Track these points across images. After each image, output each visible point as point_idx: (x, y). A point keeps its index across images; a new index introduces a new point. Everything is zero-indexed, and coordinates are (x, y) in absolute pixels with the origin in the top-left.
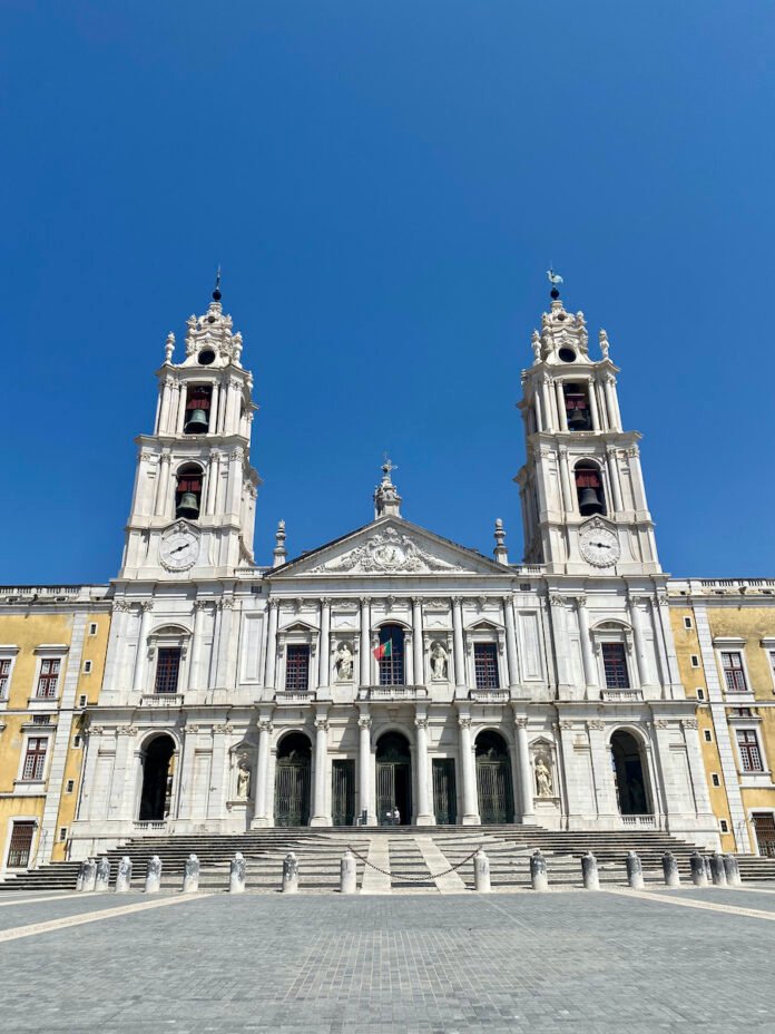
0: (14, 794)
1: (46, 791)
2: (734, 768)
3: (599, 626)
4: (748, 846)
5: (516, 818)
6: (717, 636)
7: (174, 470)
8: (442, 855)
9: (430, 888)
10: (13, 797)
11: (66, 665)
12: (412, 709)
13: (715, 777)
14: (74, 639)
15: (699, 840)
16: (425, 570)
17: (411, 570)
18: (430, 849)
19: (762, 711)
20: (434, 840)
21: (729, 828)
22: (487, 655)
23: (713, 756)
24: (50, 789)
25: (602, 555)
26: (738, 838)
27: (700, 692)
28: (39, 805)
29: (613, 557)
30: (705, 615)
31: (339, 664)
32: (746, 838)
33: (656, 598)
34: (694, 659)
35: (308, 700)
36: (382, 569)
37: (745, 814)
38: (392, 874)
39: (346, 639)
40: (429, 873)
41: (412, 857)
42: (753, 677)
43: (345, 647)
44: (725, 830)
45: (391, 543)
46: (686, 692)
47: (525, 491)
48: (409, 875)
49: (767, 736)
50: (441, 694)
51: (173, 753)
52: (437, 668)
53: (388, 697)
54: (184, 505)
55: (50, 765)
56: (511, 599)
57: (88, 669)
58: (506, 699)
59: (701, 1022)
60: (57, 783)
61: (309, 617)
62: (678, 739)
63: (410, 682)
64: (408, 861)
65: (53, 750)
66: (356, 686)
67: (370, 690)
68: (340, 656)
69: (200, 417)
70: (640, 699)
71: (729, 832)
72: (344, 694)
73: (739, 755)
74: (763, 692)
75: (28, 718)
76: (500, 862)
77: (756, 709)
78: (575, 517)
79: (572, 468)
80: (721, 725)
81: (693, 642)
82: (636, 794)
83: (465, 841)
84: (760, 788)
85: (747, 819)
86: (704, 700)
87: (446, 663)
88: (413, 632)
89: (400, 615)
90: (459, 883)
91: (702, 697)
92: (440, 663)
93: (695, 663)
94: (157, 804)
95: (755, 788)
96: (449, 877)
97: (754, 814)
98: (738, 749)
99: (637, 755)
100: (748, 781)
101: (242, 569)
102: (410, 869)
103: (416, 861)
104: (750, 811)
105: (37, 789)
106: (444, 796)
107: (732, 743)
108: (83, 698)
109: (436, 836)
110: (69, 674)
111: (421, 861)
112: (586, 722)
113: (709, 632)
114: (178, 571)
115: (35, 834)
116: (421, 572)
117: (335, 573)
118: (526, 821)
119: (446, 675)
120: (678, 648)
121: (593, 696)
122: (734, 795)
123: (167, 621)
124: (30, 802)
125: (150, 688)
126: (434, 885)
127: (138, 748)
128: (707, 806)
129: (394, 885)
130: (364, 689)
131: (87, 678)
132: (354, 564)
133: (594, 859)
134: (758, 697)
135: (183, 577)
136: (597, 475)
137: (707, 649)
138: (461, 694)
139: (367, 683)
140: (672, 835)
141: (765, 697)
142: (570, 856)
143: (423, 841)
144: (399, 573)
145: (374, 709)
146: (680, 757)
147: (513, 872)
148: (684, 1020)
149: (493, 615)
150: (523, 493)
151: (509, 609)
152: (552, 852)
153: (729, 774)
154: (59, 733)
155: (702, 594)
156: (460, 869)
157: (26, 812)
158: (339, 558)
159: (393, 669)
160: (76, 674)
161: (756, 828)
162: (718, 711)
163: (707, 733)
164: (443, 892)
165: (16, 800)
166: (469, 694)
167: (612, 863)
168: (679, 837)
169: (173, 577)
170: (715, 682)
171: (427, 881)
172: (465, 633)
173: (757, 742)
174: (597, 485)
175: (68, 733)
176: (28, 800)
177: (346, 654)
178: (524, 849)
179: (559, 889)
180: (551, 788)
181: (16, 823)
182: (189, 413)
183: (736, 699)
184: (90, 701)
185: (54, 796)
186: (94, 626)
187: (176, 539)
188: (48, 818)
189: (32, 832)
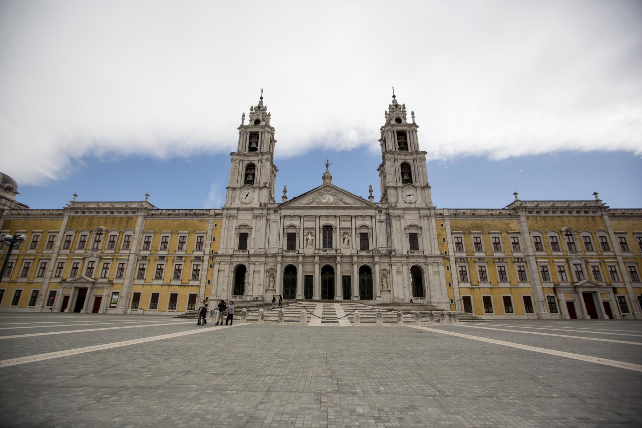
0: (190, 284)
1: (200, 284)
2: (457, 280)
3: (408, 227)
4: (460, 308)
5: (374, 298)
6: (453, 231)
7: (245, 165)
8: (343, 311)
9: (336, 324)
10: (189, 286)
11: (206, 238)
12: (335, 257)
13: (450, 283)
14: (209, 229)
15: (442, 306)
16: (341, 205)
17: (336, 205)
18: (339, 309)
19: (469, 259)
20: (341, 305)
21: (453, 302)
22: (364, 238)
23: (449, 276)
24: (202, 283)
25: (409, 199)
26: (457, 305)
27: (446, 252)
28: (198, 289)
29: (415, 200)
30: (449, 223)
31: (307, 240)
32: (460, 305)
33: (430, 216)
34: (444, 239)
35: (295, 254)
36: (324, 204)
37: (460, 297)
38: (322, 318)
39: (310, 231)
40: (337, 318)
41: (332, 311)
42: (466, 246)
43: (310, 234)
44: (452, 302)
45: (328, 194)
46: (440, 252)
47: (381, 174)
48: (329, 318)
49: (470, 268)
50: (347, 252)
51: (246, 272)
52: (345, 242)
53: (326, 253)
54: (248, 179)
55: (201, 275)
56: (375, 217)
57: (214, 240)
58: (371, 254)
59: (448, 396)
60: (204, 281)
61: (296, 222)
62: (436, 269)
63: (334, 247)
64: (330, 313)
65: (202, 269)
66: (314, 249)
67: (319, 250)
68: (307, 237)
69: (254, 145)
70: (422, 254)
71: (454, 303)
72: (309, 251)
73: (459, 275)
74: (469, 252)
75: (193, 257)
76: (366, 314)
77: (467, 258)
78: (400, 184)
79: (399, 165)
80: (453, 264)
81: (444, 233)
82: (419, 290)
83: (353, 306)
84: (466, 288)
85: (460, 299)
86: (447, 255)
87: (348, 240)
88: (336, 229)
89: (332, 222)
90: (348, 322)
91: (446, 254)
92: (346, 240)
93: (444, 241)
94: (241, 290)
95: (464, 288)
96: (344, 319)
97: (463, 297)
98: (459, 273)
99: (421, 275)
100: (462, 285)
101: (270, 204)
102: (330, 316)
103: (333, 313)
104: (462, 296)
105: (197, 283)
106: (347, 289)
107: (457, 271)
108: (213, 251)
109: (342, 304)
110: (207, 242)
111: (335, 313)
112: (401, 262)
113: (450, 229)
114: (246, 204)
115: (197, 299)
116: (339, 206)
117: (306, 206)
118: (378, 299)
119: (348, 245)
120: (438, 235)
121: (405, 253)
122: (456, 290)
123: (242, 223)
124: (195, 288)
125: (236, 248)
126: (338, 322)
127: (233, 269)
128: (445, 294)
129: (322, 322)
130: (317, 249)
131: (214, 244)
132: (313, 202)
133: (402, 313)
134: (468, 254)
135: (248, 206)
136: (409, 168)
137: (449, 235)
138: (354, 252)
139: (317, 247)
140: (433, 304)
141: (470, 254)
142: (393, 312)
143: (337, 306)
144: (331, 205)
145: (321, 257)
146: (437, 276)
147: (370, 318)
148: (440, 394)
149: (368, 223)
150: (380, 175)
151: (374, 220)
152: (386, 310)
153: (455, 282)
154: (204, 263)
155: (448, 214)
156: (349, 316)
157: (194, 291)
158: (307, 200)
159: (328, 242)
160: (210, 242)
161: (464, 302)
162: (452, 259)
163: (448, 267)
164: (341, 326)
165: (190, 287)
166: (357, 252)
167: (409, 315)
168: (435, 305)
169: (244, 206)
170: (451, 248)
171: (335, 320)
172: (356, 229)
173: (466, 270)
174: (409, 171)
175: (208, 263)
176: (194, 287)
177: (309, 237)
178: (375, 309)
179: (387, 325)
180: (387, 287)
181: (190, 295)
182: (250, 144)
183: (458, 254)
184: (215, 252)
185: (203, 285)
186: (216, 224)
187: (245, 192)
188: (202, 294)
189: (196, 298)
